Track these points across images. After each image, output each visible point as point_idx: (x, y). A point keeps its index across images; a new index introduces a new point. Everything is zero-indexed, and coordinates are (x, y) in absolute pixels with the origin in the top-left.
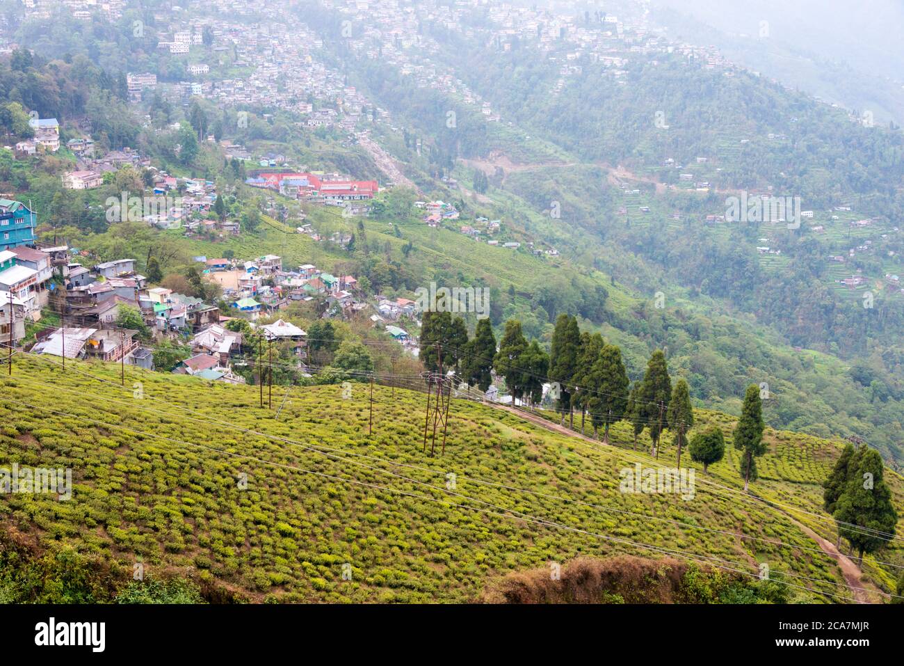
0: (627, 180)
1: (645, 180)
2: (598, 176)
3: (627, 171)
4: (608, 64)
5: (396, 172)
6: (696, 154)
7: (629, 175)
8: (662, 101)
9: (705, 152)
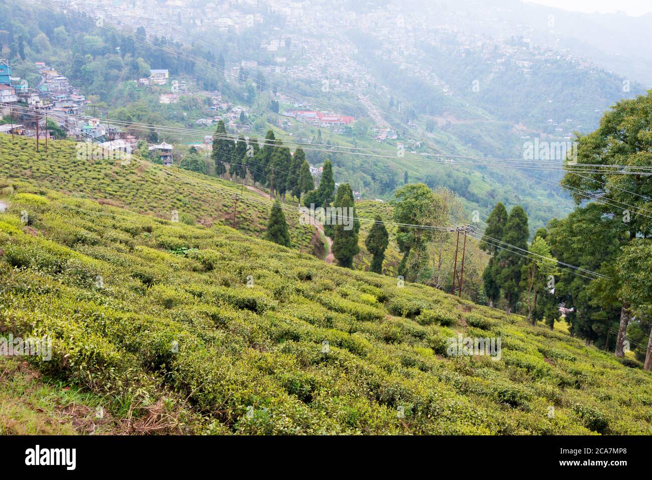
0: (523, 131)
1: (535, 131)
2: (507, 128)
3: (524, 126)
4: (521, 65)
5: (379, 118)
6: (566, 118)
7: (525, 128)
8: (550, 87)
9: (572, 117)
